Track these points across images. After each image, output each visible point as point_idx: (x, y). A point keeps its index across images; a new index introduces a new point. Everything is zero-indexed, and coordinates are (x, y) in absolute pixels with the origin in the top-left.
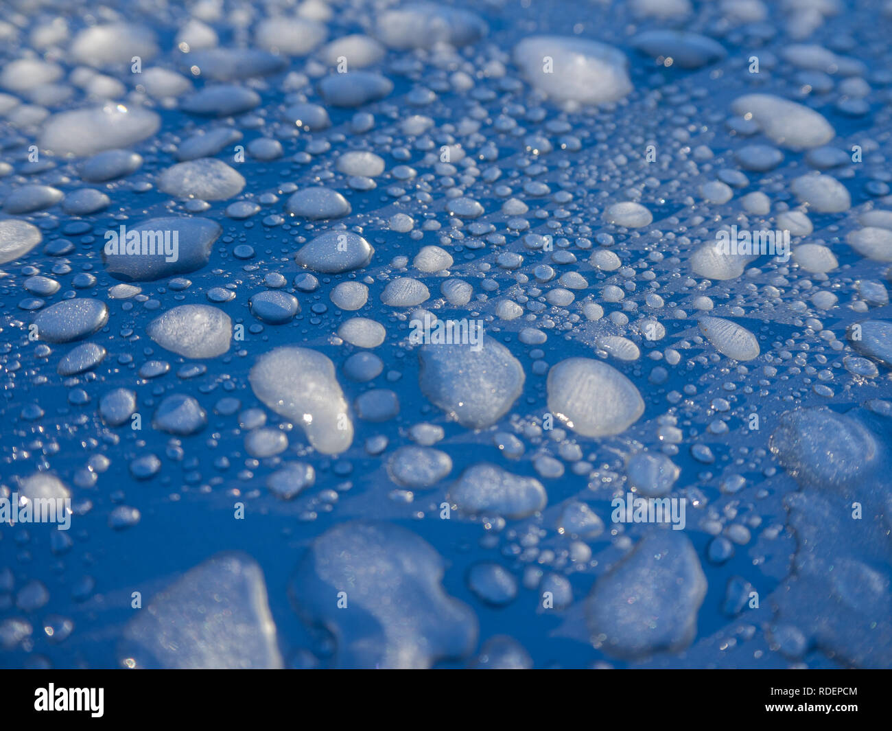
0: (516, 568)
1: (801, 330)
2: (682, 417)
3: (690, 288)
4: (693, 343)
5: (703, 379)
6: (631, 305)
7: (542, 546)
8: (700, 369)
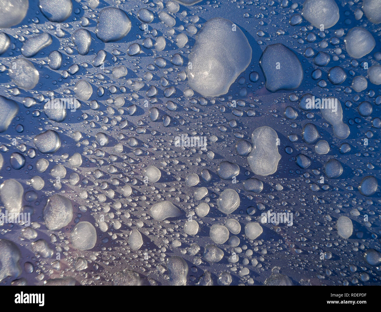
0: (35, 268)
1: (158, 249)
2: (100, 255)
3: (142, 216)
4: (124, 236)
5: (116, 248)
6: (119, 213)
7: (44, 266)
8: (118, 245)
